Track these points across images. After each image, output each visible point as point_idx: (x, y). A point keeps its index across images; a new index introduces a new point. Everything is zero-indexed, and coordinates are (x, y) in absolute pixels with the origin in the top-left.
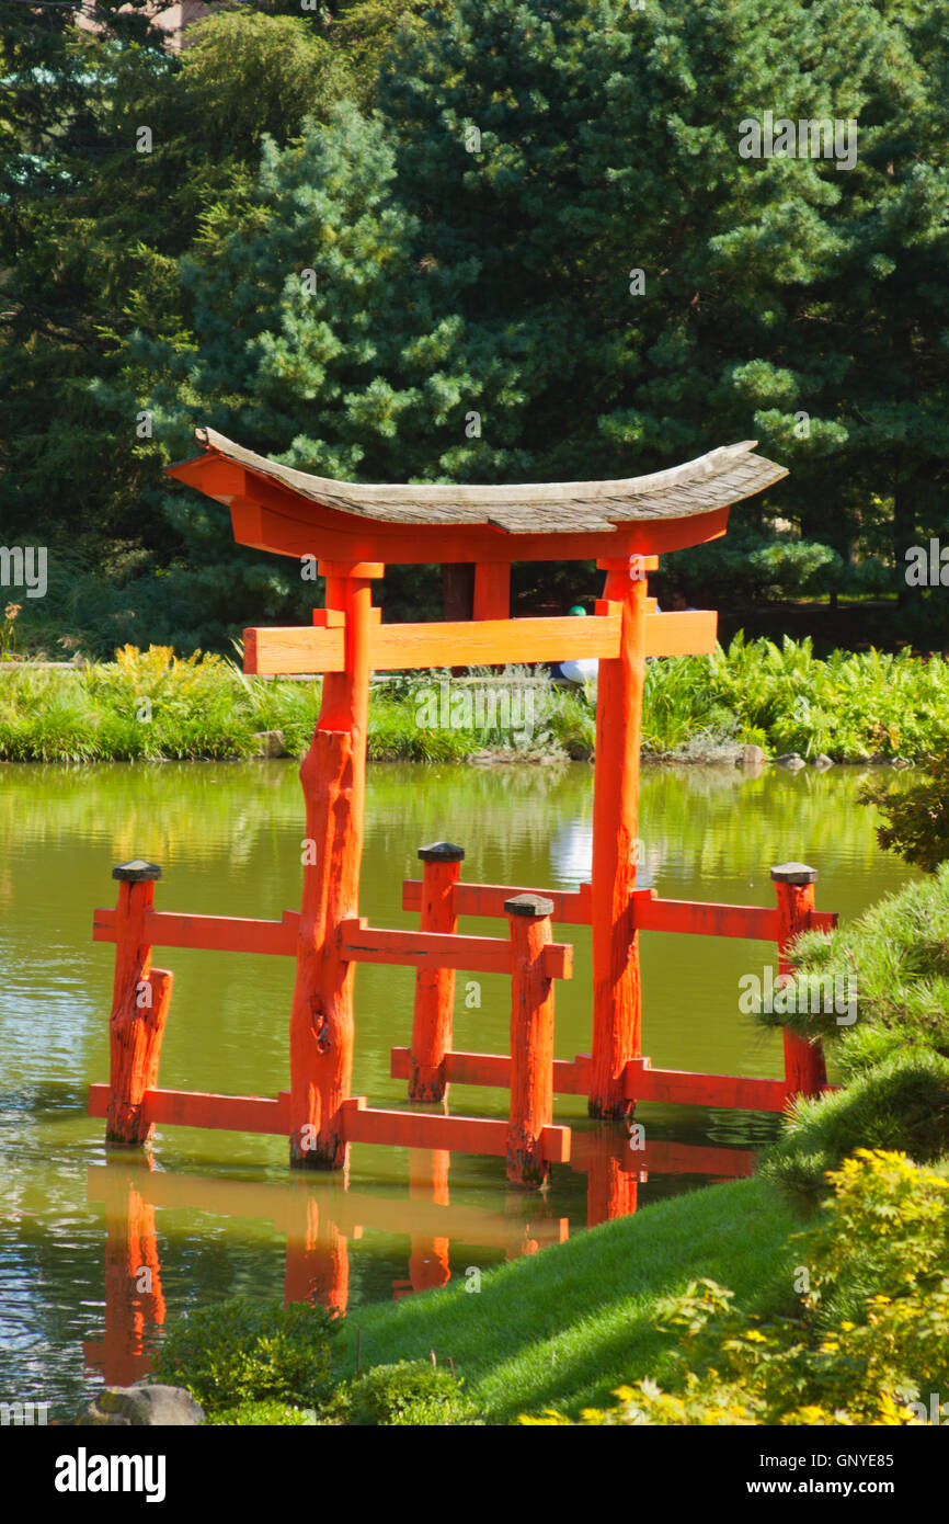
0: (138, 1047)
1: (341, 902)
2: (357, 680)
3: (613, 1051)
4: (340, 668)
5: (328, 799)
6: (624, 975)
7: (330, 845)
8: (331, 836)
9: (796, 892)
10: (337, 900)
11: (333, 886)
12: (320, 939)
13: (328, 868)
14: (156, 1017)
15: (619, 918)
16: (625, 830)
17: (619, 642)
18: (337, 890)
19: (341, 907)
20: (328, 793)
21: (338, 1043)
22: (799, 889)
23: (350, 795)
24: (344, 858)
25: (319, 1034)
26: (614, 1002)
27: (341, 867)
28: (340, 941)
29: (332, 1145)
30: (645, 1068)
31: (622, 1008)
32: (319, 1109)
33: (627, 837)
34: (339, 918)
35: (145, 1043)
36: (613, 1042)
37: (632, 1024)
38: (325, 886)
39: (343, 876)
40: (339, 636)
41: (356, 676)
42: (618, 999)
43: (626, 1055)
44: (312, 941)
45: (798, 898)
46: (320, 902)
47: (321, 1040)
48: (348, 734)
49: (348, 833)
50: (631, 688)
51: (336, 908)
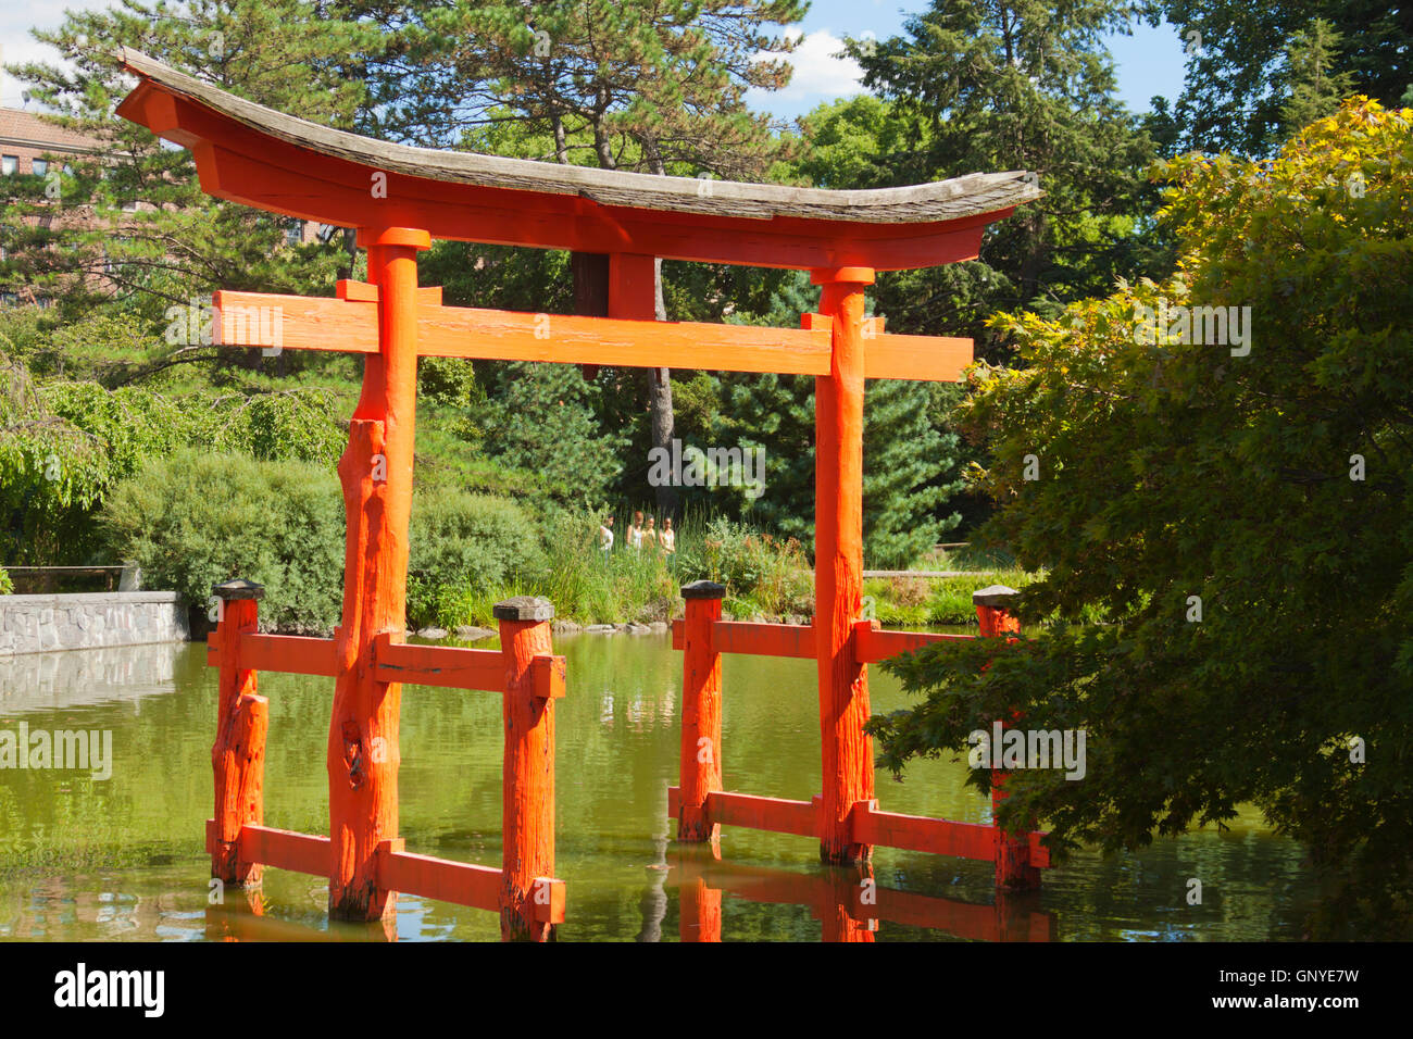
0: (230, 779)
1: (376, 614)
2: (392, 363)
3: (838, 792)
4: (375, 348)
5: (360, 496)
6: (848, 711)
7: (363, 549)
8: (364, 539)
9: (995, 616)
10: (372, 612)
11: (368, 596)
12: (353, 657)
13: (361, 575)
14: (247, 747)
15: (840, 651)
16: (843, 557)
17: (829, 358)
18: (372, 601)
19: (377, 621)
20: (360, 490)
21: (371, 775)
22: (997, 613)
23: (383, 491)
24: (379, 563)
25: (352, 764)
26: (837, 740)
27: (376, 574)
28: (374, 659)
29: (366, 893)
30: (871, 810)
31: (846, 744)
32: (353, 851)
33: (845, 566)
34: (374, 633)
35: (237, 776)
36: (838, 782)
37: (861, 763)
38: (359, 596)
39: (378, 586)
40: (372, 312)
41: (392, 358)
42: (841, 737)
43: (853, 796)
44: (344, 659)
45: (997, 622)
46: (354, 615)
47: (354, 773)
48: (381, 422)
49: (382, 536)
50: (844, 407)
51: (371, 621)
